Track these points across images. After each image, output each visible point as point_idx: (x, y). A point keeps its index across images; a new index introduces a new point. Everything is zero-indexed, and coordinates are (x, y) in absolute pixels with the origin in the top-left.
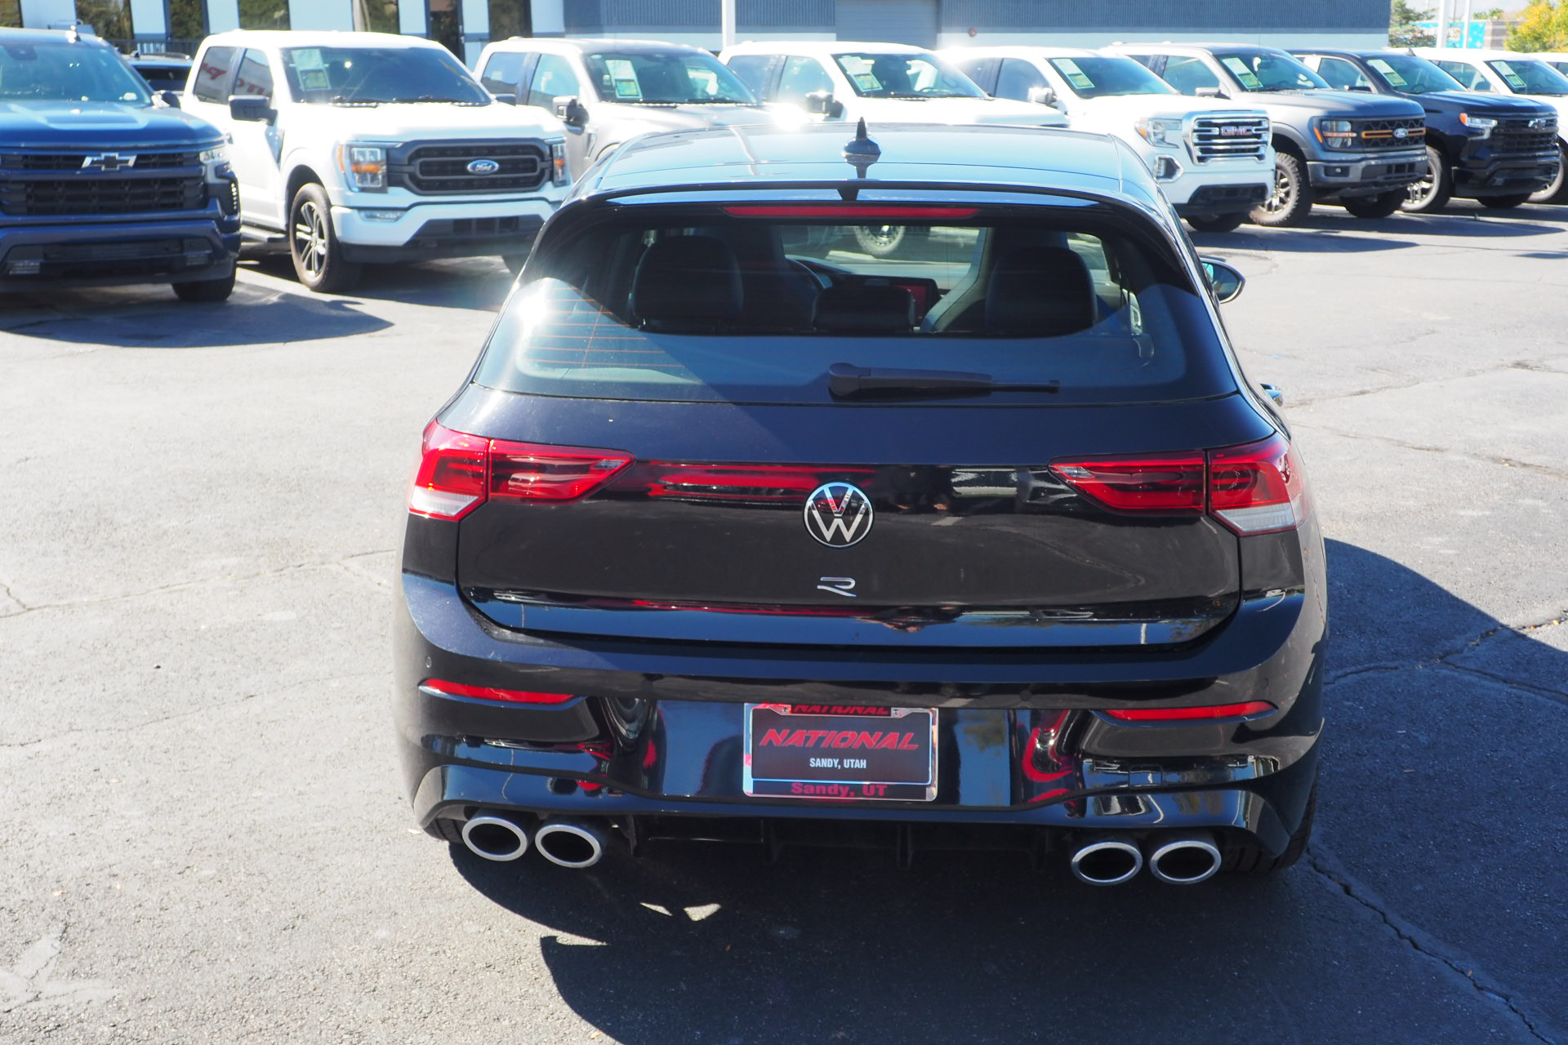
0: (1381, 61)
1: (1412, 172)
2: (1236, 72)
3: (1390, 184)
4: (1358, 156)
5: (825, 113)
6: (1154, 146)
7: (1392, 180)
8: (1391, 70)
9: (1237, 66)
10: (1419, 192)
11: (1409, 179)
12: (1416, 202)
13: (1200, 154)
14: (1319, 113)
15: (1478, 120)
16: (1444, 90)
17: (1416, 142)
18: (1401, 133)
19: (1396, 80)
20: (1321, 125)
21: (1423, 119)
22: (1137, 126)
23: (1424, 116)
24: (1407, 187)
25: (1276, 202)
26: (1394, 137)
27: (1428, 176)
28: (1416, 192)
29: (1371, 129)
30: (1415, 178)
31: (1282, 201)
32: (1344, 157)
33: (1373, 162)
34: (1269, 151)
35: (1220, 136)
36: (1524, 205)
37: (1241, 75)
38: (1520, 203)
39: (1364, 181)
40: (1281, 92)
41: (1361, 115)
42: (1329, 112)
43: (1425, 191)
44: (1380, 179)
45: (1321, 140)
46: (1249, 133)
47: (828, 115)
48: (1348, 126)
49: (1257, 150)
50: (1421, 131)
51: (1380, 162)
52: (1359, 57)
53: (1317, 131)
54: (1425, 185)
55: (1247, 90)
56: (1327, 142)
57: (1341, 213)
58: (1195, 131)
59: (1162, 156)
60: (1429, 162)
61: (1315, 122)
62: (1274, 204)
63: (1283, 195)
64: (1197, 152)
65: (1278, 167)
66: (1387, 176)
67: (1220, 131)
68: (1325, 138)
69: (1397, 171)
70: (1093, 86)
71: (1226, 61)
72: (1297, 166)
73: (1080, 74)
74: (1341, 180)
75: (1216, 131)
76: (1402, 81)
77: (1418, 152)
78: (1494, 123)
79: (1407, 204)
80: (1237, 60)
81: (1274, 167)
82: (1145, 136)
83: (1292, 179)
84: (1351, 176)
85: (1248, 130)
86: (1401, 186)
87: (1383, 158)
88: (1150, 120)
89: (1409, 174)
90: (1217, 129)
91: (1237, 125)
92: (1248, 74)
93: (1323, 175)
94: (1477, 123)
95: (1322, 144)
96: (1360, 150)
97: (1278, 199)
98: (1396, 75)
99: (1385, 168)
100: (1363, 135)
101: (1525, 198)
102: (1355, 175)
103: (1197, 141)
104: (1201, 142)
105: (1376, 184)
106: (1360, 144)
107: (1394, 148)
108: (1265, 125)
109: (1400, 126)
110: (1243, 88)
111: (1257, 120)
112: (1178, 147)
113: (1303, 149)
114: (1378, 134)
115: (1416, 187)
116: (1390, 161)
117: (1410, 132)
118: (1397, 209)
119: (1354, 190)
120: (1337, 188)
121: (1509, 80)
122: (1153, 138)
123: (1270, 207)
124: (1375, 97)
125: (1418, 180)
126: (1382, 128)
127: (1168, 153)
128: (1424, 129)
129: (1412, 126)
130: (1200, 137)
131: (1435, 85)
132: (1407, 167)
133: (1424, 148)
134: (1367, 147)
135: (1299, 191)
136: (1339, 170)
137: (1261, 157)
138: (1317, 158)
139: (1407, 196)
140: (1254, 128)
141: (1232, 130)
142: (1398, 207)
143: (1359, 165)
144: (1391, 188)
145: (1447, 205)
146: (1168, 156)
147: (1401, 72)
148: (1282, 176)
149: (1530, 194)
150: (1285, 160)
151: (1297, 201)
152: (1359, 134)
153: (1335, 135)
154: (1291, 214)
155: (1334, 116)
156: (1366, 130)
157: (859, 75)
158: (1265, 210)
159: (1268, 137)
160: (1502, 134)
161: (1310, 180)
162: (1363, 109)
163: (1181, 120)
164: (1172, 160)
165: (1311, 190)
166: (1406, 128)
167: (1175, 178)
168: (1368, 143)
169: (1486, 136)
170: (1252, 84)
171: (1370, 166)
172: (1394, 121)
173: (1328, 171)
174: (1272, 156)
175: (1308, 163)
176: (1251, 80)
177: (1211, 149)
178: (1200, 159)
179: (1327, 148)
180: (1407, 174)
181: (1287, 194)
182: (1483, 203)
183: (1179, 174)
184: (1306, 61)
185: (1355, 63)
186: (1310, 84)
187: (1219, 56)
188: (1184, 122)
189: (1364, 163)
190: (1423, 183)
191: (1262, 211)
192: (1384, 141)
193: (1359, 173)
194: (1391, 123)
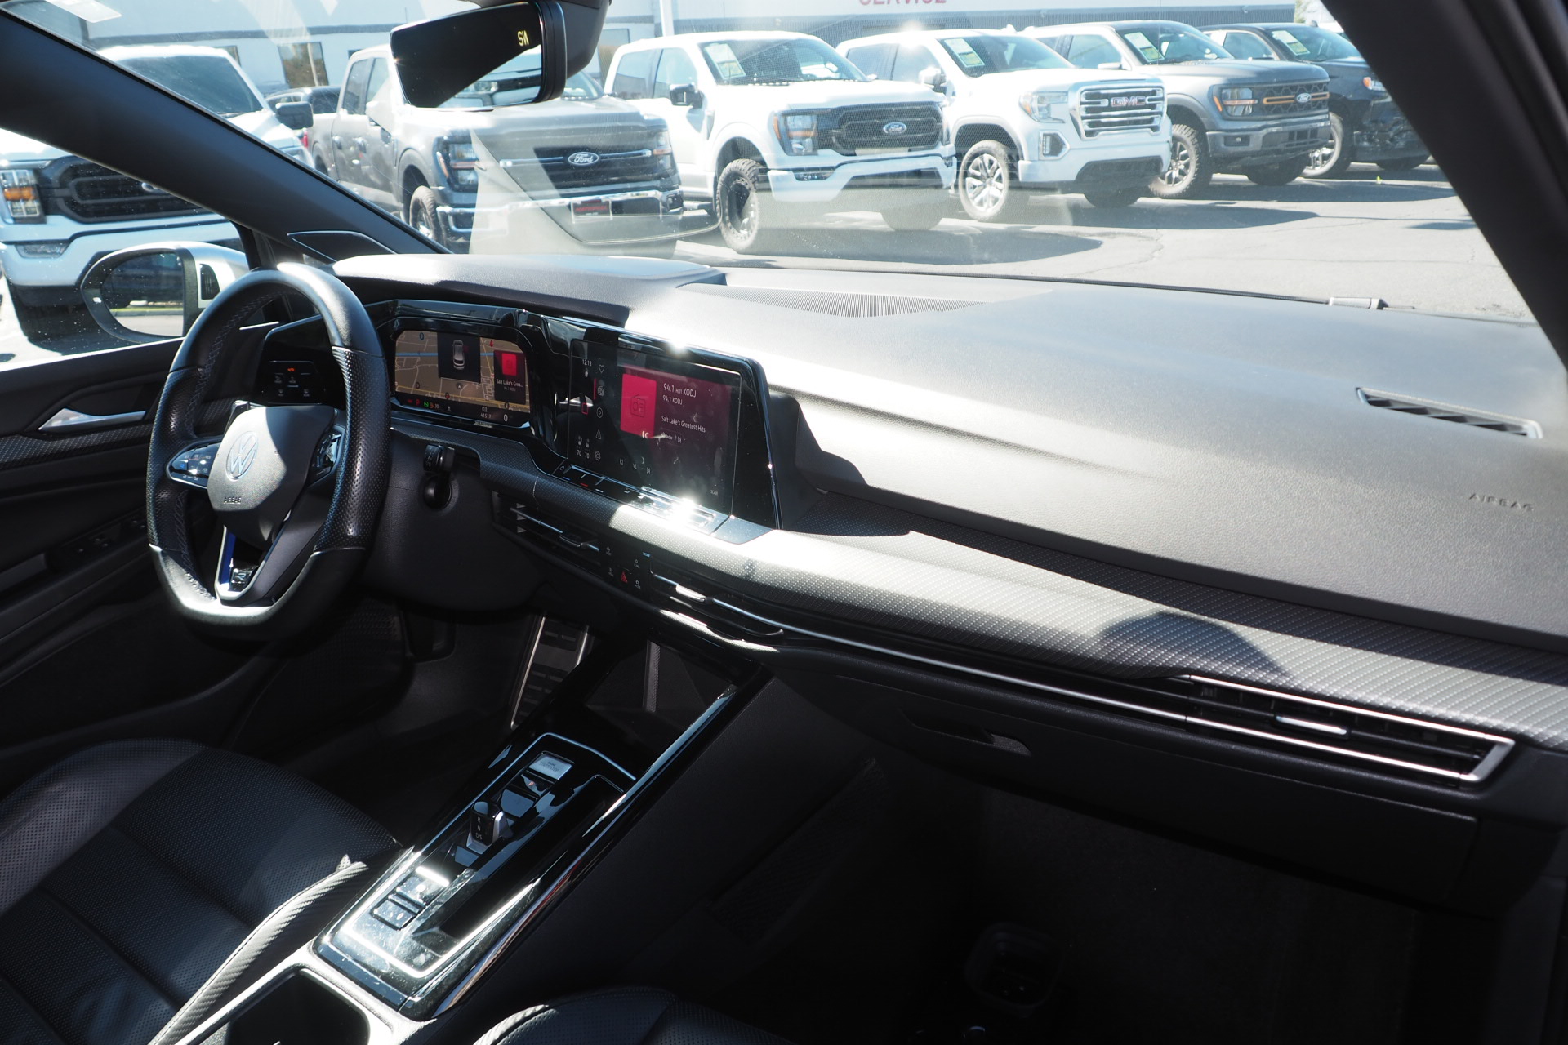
0: (1285, 32)
1: (1315, 138)
2: (1138, 46)
3: (1291, 152)
4: (1259, 124)
5: (688, 104)
6: (1039, 121)
7: (1294, 147)
8: (1295, 40)
9: (1140, 41)
10: (1320, 158)
11: (1311, 145)
12: (1317, 168)
13: (1088, 128)
14: (1218, 81)
15: (1380, 83)
16: (1346, 57)
17: (1319, 107)
18: (1304, 98)
19: (1299, 49)
20: (1221, 94)
21: (1328, 83)
22: (1022, 101)
23: (1329, 80)
24: (1308, 154)
25: (1175, 174)
26: (1296, 102)
27: (1330, 141)
28: (1318, 159)
29: (1273, 95)
30: (1319, 143)
31: (1182, 173)
32: (1245, 125)
33: (1274, 130)
34: (1164, 122)
35: (1109, 108)
37: (1142, 49)
39: (1265, 149)
40: (1183, 64)
41: (1262, 81)
42: (1229, 80)
43: (1326, 158)
44: (1281, 146)
45: (1221, 109)
46: (1143, 104)
47: (691, 107)
48: (1247, 92)
49: (1151, 121)
50: (1325, 95)
51: (1280, 129)
52: (1263, 29)
53: (1216, 100)
54: (1326, 151)
55: (1148, 64)
56: (1226, 110)
57: (1244, 181)
58: (1082, 103)
59: (1047, 132)
60: (1332, 128)
61: (1215, 90)
62: (1174, 177)
63: (1182, 167)
64: (1084, 126)
65: (1175, 139)
66: (1290, 143)
67: (1110, 103)
68: (1225, 107)
69: (1298, 138)
70: (983, 64)
71: (1128, 36)
72: (1197, 137)
73: (971, 53)
74: (1240, 149)
75: (1105, 103)
76: (1305, 49)
77: (1321, 118)
79: (1308, 171)
80: (1140, 35)
81: (1170, 139)
82: (1029, 113)
83: (1191, 151)
84: (1251, 145)
85: (1140, 101)
86: (1303, 153)
87: (1285, 124)
88: (1035, 93)
89: (1312, 140)
90: (1107, 100)
91: (1128, 95)
92: (1151, 47)
93: (1223, 145)
95: (1221, 113)
96: (1262, 117)
97: (1178, 171)
98: (1300, 44)
99: (1287, 135)
100: (1265, 101)
102: (1255, 144)
103: (1084, 114)
104: (1089, 115)
105: (1278, 152)
106: (1260, 111)
107: (1298, 114)
108: (1159, 94)
109: (1302, 91)
110: (1144, 62)
111: (1151, 89)
112: (1064, 122)
113: (1202, 119)
114: (1281, 99)
115: (1317, 154)
116: (1291, 128)
117: (1313, 97)
118: (1298, 176)
119: (1254, 159)
120: (1236, 158)
122: (1037, 114)
123: (1170, 180)
124: (1277, 63)
125: (1319, 147)
126: (1286, 94)
127: (1053, 128)
128: (1327, 93)
129: (1316, 90)
130: (1088, 110)
131: (1337, 53)
132: (1309, 133)
133: (1327, 113)
134: (1269, 114)
135: (1198, 162)
136: (1239, 140)
137: (1155, 129)
138: (1217, 128)
139: (1308, 162)
140: (1148, 98)
141: (1123, 101)
142: (1299, 173)
143: (1262, 131)
144: (1291, 156)
145: (1348, 171)
146: (1052, 132)
147: (1305, 42)
148: (1182, 149)
150: (1182, 131)
151: (1196, 173)
152: (1260, 100)
153: (1236, 103)
154: (1190, 185)
155: (1234, 84)
156: (1267, 96)
157: (723, 63)
158: (1165, 182)
159: (1162, 107)
161: (1210, 151)
162: (1264, 75)
163: (1067, 93)
164: (1057, 135)
165: (1210, 161)
166: (1310, 93)
167: (1061, 155)
168: (1268, 109)
169: (1388, 99)
170: (1154, 57)
171: (1271, 133)
172: (1296, 87)
173: (1228, 141)
174: (1167, 128)
175: (1207, 133)
176: (1152, 53)
177: (1100, 122)
178: (1089, 134)
179: (1227, 118)
180: (1309, 140)
181: (1187, 166)
182: (1381, 167)
183: (1065, 151)
184: (1212, 36)
185: (1259, 35)
186: (1215, 56)
187: (1121, 33)
188: (1069, 94)
189: (1264, 132)
190: (1324, 149)
191: (1162, 184)
192: (1286, 106)
193: (1260, 141)
194: (1293, 88)
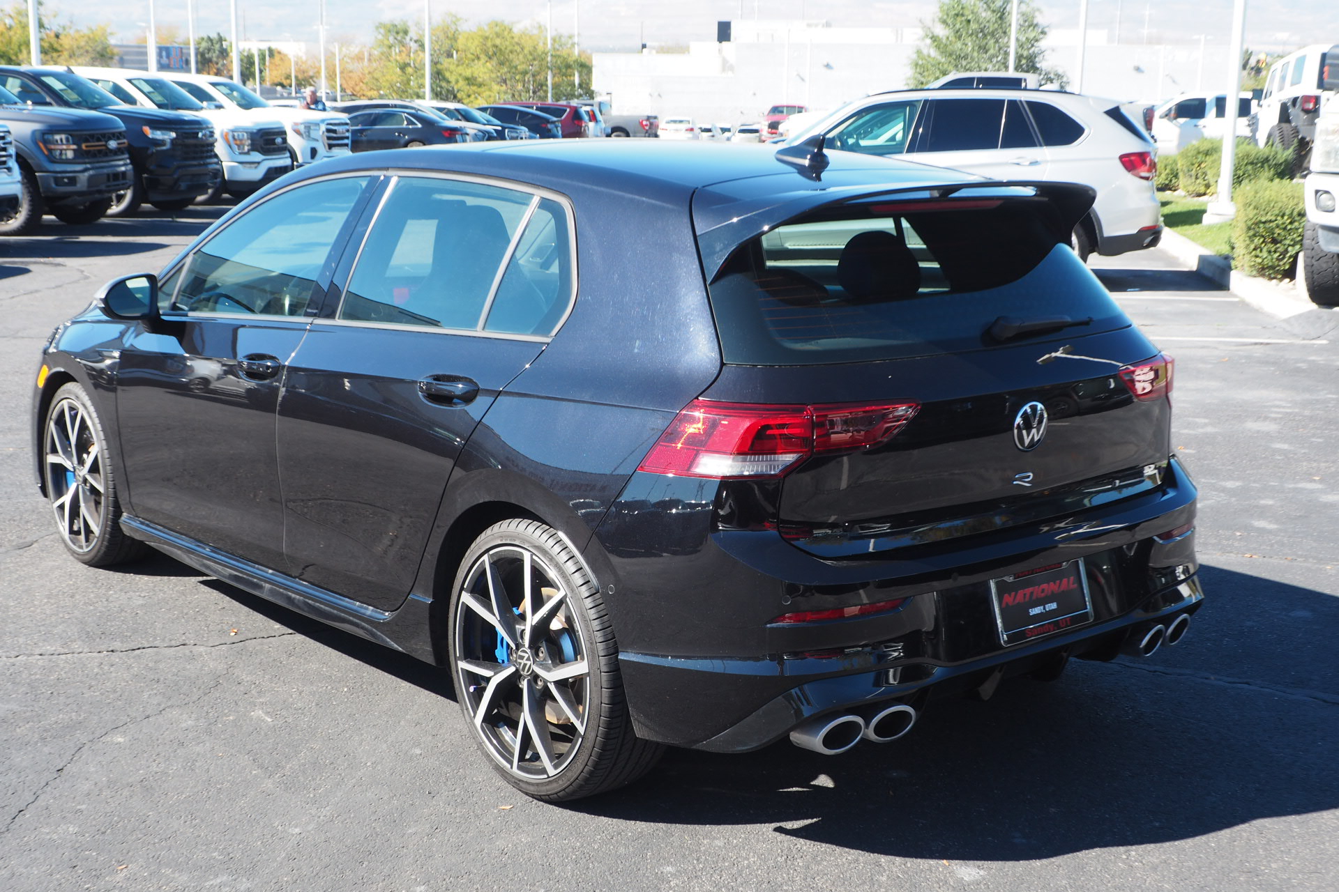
0: (49, 78)
3: (104, 193)
4: (81, 167)
8: (61, 86)
12: (116, 208)
14: (37, 126)
15: (159, 133)
16: (113, 105)
17: (121, 153)
18: (113, 144)
19: (72, 96)
20: (43, 139)
21: (125, 132)
26: (108, 148)
29: (89, 142)
32: (70, 168)
33: (95, 172)
34: (13, 164)
36: (191, 207)
38: (187, 205)
39: (90, 189)
42: (47, 126)
44: (103, 187)
45: (46, 152)
48: (67, 138)
49: (5, 162)
50: (124, 143)
51: (100, 171)
52: (31, 74)
53: (41, 145)
56: (51, 153)
61: (38, 136)
68: (49, 150)
69: (114, 180)
74: (69, 189)
76: (78, 95)
77: (121, 163)
78: (173, 135)
84: (78, 185)
87: (97, 168)
93: (53, 185)
94: (158, 135)
95: (47, 156)
96: (83, 161)
98: (68, 91)
99: (105, 177)
100: (83, 147)
101: (191, 201)
102: (81, 184)
106: (80, 155)
107: (108, 159)
108: (9, 139)
109: (110, 139)
111: (3, 134)
113: (29, 161)
114: (95, 145)
116: (103, 171)
117: (119, 144)
118: (103, 215)
119: (71, 201)
120: (61, 198)
121: (151, 96)
126: (98, 141)
128: (125, 141)
129: (118, 138)
131: (105, 101)
132: (121, 175)
133: (126, 159)
134: (87, 158)
135: (30, 201)
136: (66, 180)
137: (8, 169)
138: (44, 169)
143: (85, 174)
145: (140, 210)
147: (71, 88)
149: (195, 198)
151: (29, 211)
152: (79, 146)
153: (59, 147)
154: (24, 223)
155: (52, 129)
156: (84, 142)
159: (12, 151)
160: (180, 145)
161: (41, 190)
165: (42, 202)
166: (115, 140)
168: (86, 154)
169: (168, 146)
171: (93, 175)
173: (58, 181)
174: (16, 170)
175: (36, 174)
179: (53, 160)
182: (156, 207)
185: (29, 79)
189: (88, 173)
192: (100, 151)
193: (85, 184)
194: (104, 135)
